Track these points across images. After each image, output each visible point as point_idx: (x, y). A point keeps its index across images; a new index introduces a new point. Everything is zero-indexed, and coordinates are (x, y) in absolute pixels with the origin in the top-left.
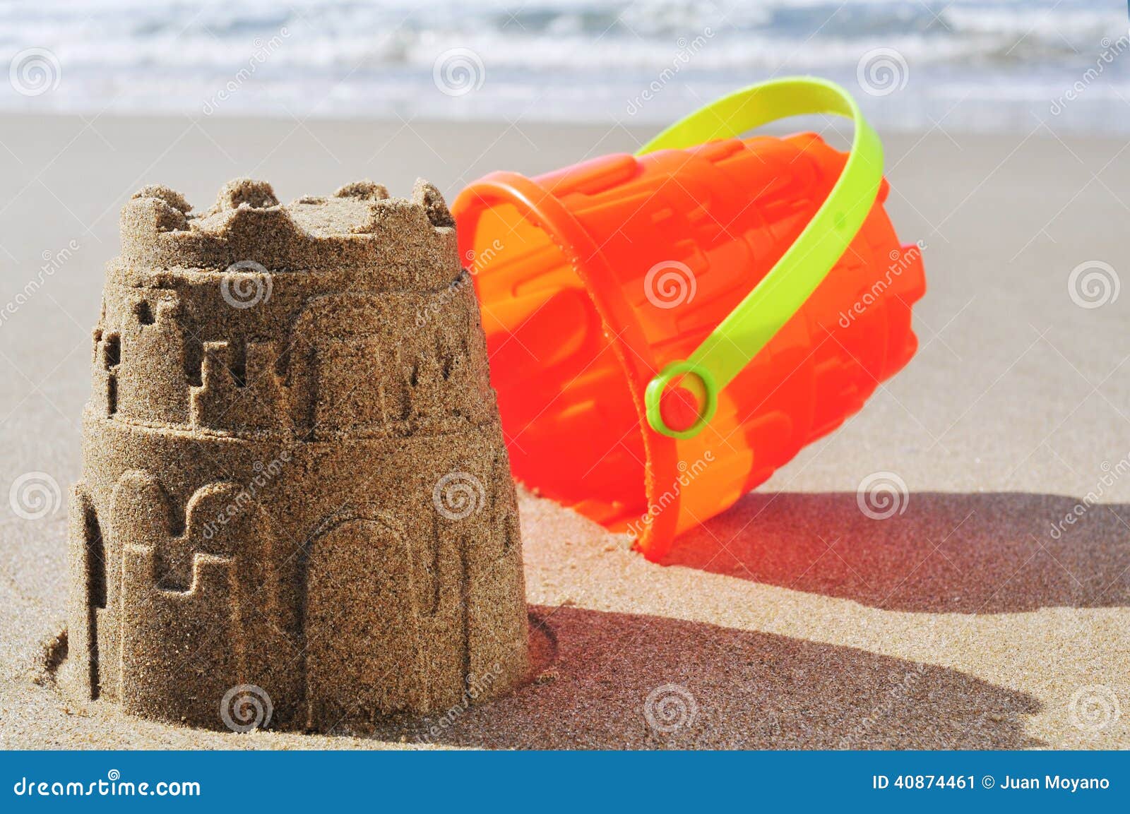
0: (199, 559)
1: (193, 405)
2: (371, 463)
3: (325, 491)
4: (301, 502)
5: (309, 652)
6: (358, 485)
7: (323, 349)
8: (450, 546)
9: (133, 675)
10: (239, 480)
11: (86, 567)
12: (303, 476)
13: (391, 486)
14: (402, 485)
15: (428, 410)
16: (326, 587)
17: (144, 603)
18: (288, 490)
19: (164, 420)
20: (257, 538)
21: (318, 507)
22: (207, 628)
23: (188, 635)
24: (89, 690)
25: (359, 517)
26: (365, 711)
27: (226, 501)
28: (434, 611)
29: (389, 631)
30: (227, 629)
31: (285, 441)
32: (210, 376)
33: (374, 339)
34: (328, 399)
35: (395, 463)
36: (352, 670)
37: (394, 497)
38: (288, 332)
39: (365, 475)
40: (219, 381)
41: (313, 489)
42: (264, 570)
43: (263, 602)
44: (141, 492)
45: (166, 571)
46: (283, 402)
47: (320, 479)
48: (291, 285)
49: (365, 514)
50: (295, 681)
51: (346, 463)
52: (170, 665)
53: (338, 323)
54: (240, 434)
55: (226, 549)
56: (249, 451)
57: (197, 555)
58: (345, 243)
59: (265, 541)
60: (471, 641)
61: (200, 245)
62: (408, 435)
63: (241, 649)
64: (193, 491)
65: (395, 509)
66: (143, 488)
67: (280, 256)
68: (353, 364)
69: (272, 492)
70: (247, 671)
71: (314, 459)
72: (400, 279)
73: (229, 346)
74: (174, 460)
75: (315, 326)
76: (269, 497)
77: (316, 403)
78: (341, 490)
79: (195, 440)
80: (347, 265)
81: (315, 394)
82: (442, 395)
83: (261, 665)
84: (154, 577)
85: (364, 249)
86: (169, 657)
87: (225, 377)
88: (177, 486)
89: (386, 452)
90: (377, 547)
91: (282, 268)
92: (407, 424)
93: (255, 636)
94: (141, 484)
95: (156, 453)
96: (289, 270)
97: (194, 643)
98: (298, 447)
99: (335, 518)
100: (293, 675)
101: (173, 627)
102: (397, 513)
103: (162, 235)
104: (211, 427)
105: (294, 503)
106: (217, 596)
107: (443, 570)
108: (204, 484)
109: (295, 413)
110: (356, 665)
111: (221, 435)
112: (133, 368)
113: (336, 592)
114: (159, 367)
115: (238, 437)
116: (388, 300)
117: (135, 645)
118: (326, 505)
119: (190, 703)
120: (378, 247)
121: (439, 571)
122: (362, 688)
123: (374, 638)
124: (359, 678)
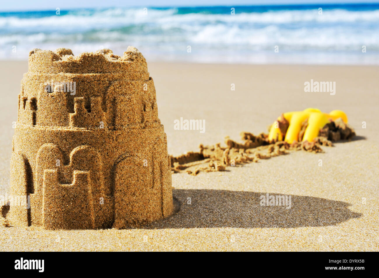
0: (75, 173)
1: (71, 119)
2: (134, 137)
3: (120, 147)
4: (112, 151)
5: (116, 202)
6: (130, 145)
7: (118, 99)
8: (157, 166)
9: (49, 215)
10: (90, 144)
11: (25, 180)
12: (112, 142)
13: (140, 145)
14: (143, 145)
15: (149, 120)
16: (122, 180)
17: (54, 189)
18: (107, 147)
19: (59, 126)
20: (97, 164)
21: (117, 153)
22: (79, 196)
23: (72, 199)
24: (27, 223)
25: (131, 155)
26: (134, 221)
27: (86, 152)
28: (153, 187)
29: (141, 194)
30: (87, 196)
31: (106, 130)
32: (78, 109)
33: (133, 96)
34: (120, 116)
35: (141, 137)
36: (130, 207)
37: (141, 149)
38: (105, 94)
39: (133, 142)
40: (81, 111)
41: (116, 147)
42: (100, 175)
43: (100, 186)
44: (51, 151)
45: (62, 178)
46: (105, 117)
47: (118, 143)
48: (105, 77)
49: (133, 154)
50: (111, 213)
51: (126, 137)
52: (65, 210)
53: (122, 90)
54: (90, 129)
55: (86, 168)
56: (93, 134)
57: (75, 171)
58: (122, 64)
59: (100, 165)
60: (163, 197)
61: (71, 65)
62: (144, 128)
63: (92, 202)
64: (72, 149)
65: (141, 153)
66: (52, 149)
67: (100, 68)
68: (127, 104)
69: (102, 148)
70: (94, 210)
71: (116, 136)
72: (138, 76)
73: (84, 99)
74: (64, 139)
75: (115, 91)
76: (100, 150)
77: (115, 117)
78: (125, 147)
79: (73, 131)
80: (122, 71)
81: (115, 114)
82: (152, 115)
83: (99, 208)
84: (57, 180)
85: (127, 66)
86: (64, 208)
87: (84, 109)
88: (66, 148)
89: (138, 134)
90: (137, 166)
91: (101, 72)
92: (143, 124)
93: (96, 198)
94: (51, 148)
95: (57, 137)
96: (104, 73)
97: (74, 202)
98: (111, 132)
99: (124, 156)
100: (110, 211)
101: (66, 197)
102: (142, 154)
103: (54, 62)
104: (78, 127)
105: (109, 151)
106: (83, 185)
107: (155, 173)
108: (76, 146)
109: (108, 121)
110: (131, 206)
111: (83, 129)
112: (44, 108)
113: (125, 181)
114: (56, 107)
115: (89, 130)
116: (136, 83)
117: (49, 205)
118: (120, 152)
119: (73, 223)
120: (131, 65)
121: (154, 174)
122: (133, 214)
123: (137, 196)
124: (132, 210)
